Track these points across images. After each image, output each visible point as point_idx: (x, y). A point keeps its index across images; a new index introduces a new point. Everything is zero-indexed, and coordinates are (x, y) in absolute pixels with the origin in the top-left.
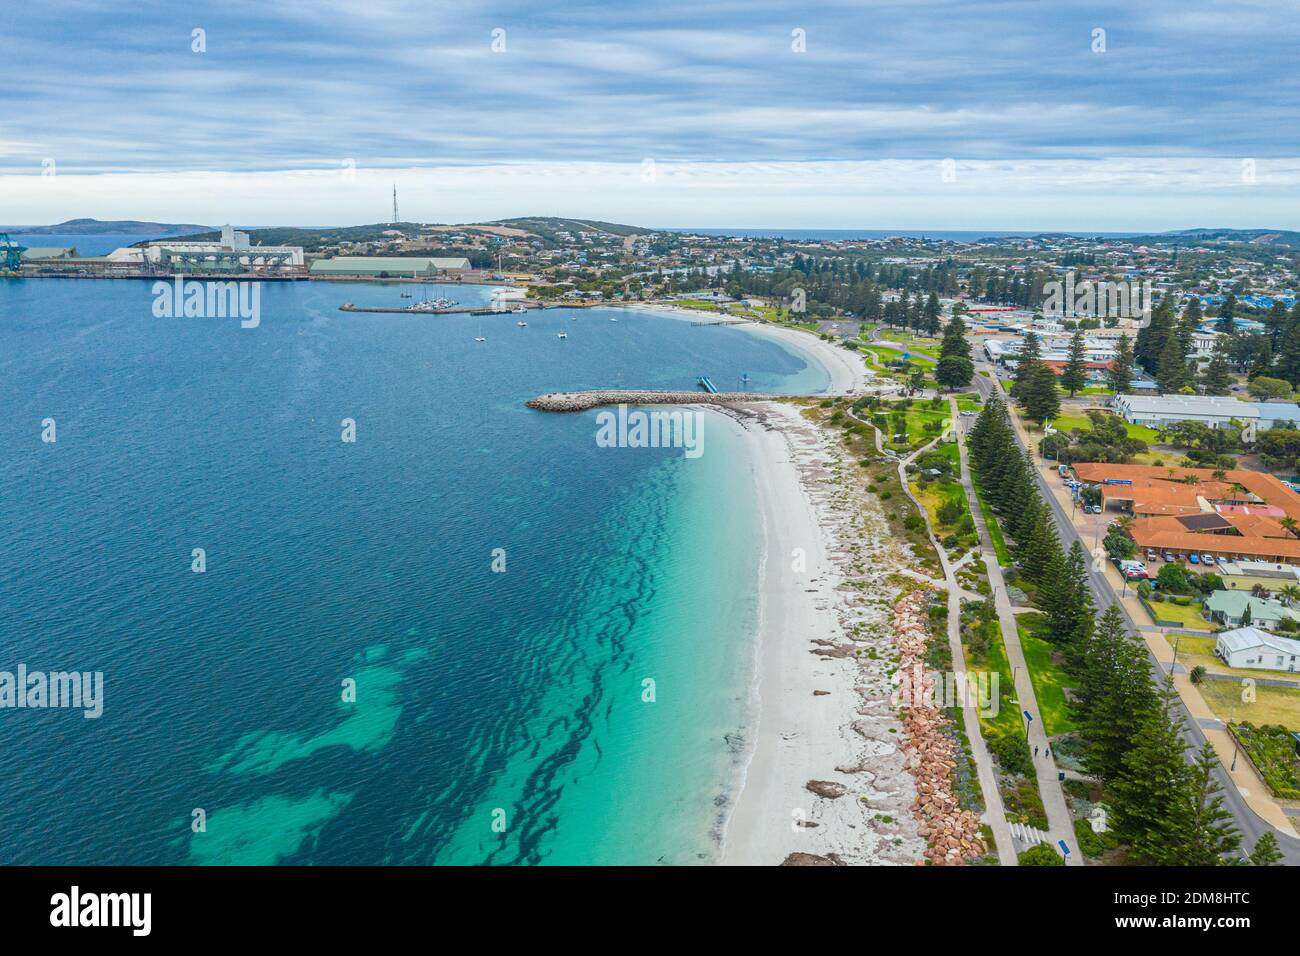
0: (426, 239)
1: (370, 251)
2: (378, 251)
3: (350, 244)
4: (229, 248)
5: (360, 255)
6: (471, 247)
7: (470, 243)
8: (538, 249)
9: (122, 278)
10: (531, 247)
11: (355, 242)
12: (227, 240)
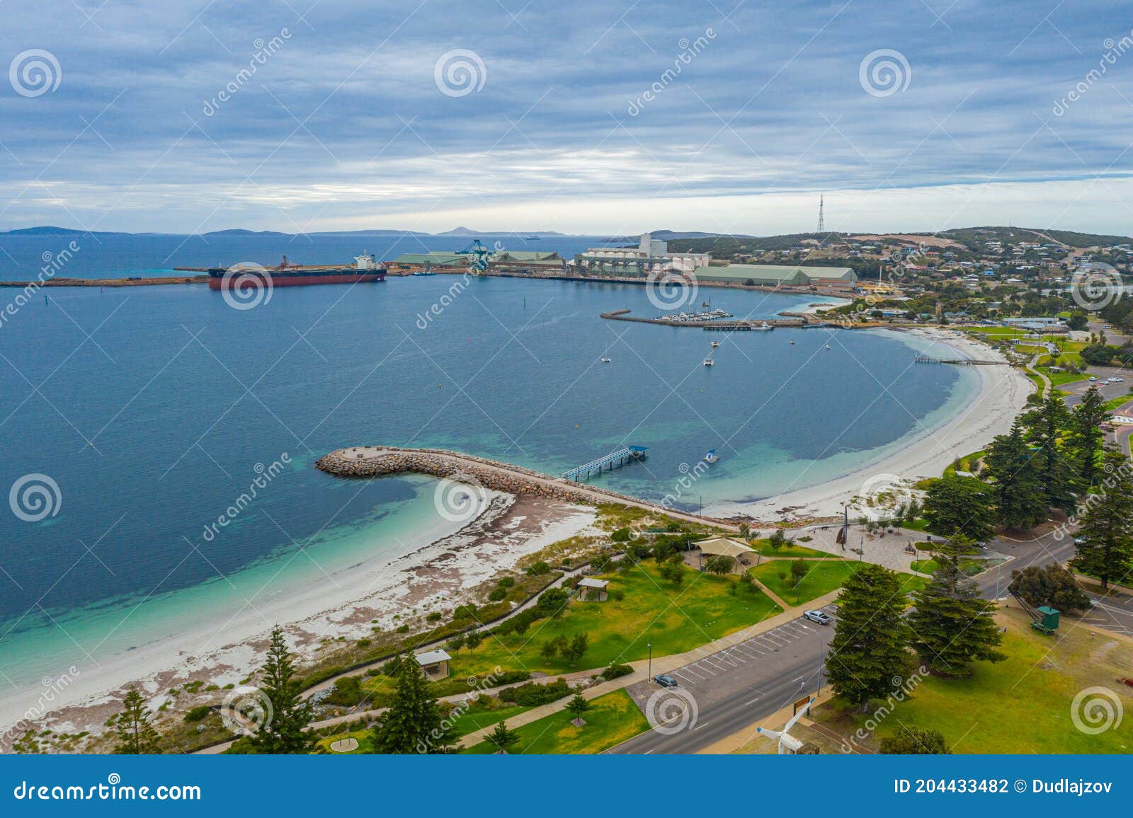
0: (835, 248)
1: (775, 259)
2: (783, 259)
3: (762, 251)
4: (644, 254)
5: (764, 263)
6: (875, 257)
7: (879, 253)
8: (948, 259)
9: (547, 278)
10: (941, 257)
11: (768, 250)
12: (644, 247)
